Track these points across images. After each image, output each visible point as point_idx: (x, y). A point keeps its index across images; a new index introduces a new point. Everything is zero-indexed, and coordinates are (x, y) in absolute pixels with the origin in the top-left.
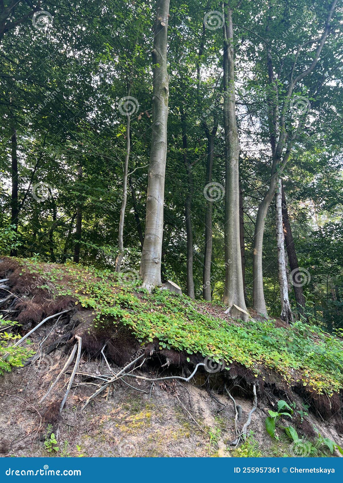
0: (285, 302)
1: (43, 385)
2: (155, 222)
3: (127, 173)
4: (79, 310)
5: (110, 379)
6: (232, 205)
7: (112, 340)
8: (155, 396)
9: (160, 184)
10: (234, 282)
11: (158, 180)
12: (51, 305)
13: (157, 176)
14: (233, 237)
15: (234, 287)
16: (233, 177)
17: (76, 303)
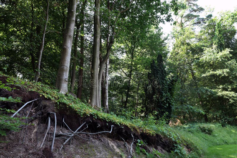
0: (107, 106)
1: (33, 140)
2: (67, 60)
3: (45, 32)
4: (43, 100)
5: (71, 135)
6: (96, 59)
7: (67, 115)
8: (93, 142)
9: (71, 41)
10: (95, 95)
11: (70, 39)
12: (27, 95)
13: (70, 36)
14: (96, 74)
15: (95, 97)
16: (98, 45)
17: (41, 96)
